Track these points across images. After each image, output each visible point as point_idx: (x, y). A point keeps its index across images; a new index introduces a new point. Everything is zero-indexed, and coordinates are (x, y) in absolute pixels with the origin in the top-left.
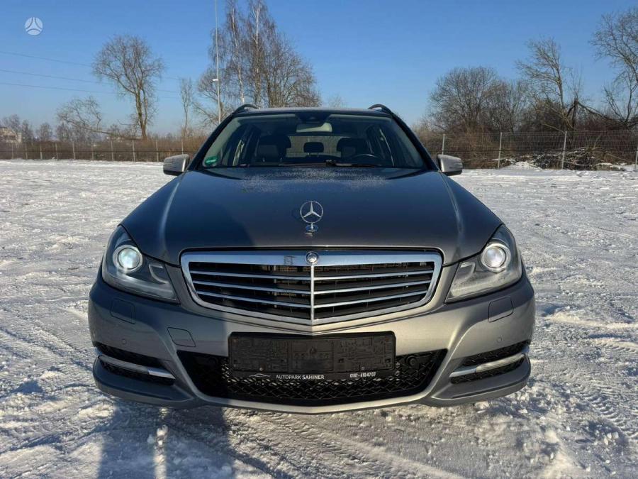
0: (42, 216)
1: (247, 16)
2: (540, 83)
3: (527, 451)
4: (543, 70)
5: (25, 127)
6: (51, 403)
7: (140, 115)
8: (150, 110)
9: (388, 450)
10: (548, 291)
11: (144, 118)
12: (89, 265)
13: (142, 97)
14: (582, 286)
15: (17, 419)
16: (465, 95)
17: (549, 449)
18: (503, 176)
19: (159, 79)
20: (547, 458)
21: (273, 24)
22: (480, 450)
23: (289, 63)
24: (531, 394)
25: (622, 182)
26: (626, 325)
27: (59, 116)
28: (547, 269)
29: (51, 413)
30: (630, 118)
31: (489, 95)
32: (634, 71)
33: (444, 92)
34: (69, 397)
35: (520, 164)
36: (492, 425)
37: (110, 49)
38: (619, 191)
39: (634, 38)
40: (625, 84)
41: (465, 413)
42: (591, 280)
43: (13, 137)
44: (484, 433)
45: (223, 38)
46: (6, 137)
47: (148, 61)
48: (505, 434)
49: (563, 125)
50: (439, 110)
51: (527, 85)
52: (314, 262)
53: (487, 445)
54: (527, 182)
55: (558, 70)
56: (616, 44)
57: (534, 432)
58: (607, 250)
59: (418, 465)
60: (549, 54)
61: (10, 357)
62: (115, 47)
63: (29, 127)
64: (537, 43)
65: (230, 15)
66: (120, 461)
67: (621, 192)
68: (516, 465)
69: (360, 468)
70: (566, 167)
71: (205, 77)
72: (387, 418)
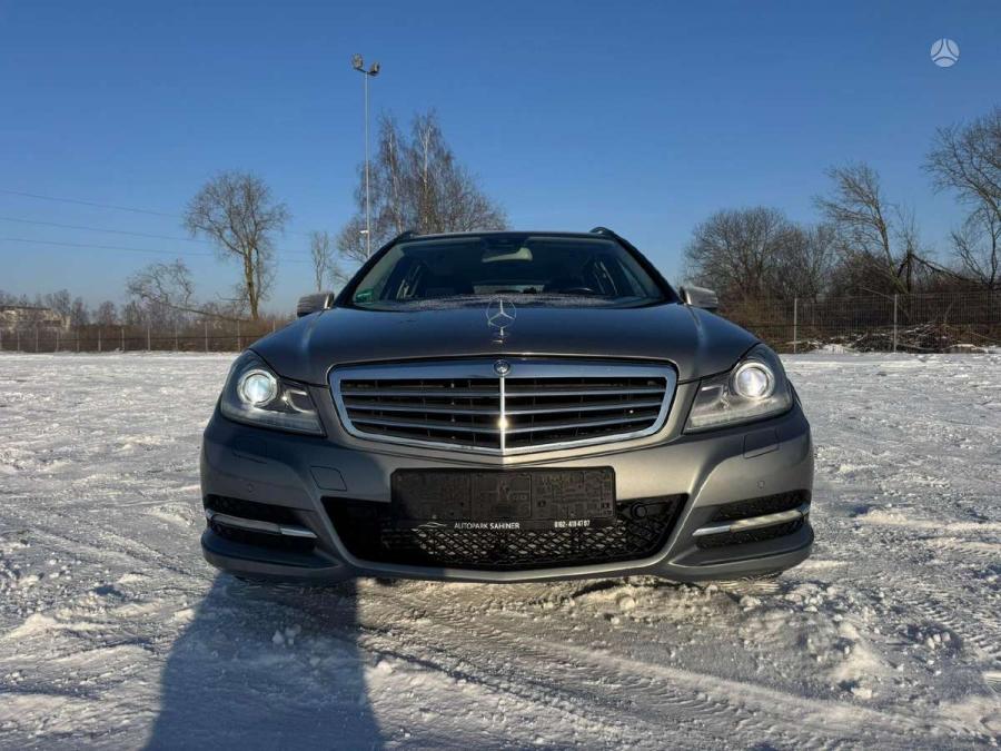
0: (105, 416)
1: (411, 143)
2: (851, 228)
3: (812, 648)
4: (855, 209)
5: (76, 307)
6: (136, 605)
7: (250, 285)
8: (265, 278)
9: (616, 653)
10: (863, 491)
11: (256, 289)
12: (177, 467)
13: (254, 260)
14: (915, 486)
15: (90, 621)
16: (738, 249)
17: (843, 643)
18: (802, 363)
19: (280, 234)
20: (840, 654)
21: (449, 153)
22: (745, 652)
23: (472, 208)
24: (825, 597)
25: (990, 368)
26: (977, 526)
27: (130, 287)
28: (862, 467)
29: (136, 616)
30: (996, 278)
31: (776, 247)
32: (995, 208)
33: (706, 244)
34: (160, 600)
35: (829, 348)
36: (763, 623)
37: (211, 192)
38: (983, 378)
39: (990, 160)
40: (983, 227)
41: (725, 613)
42: (929, 478)
43: (57, 323)
44: (753, 633)
45: (375, 175)
46: (47, 322)
47: (265, 208)
48: (781, 632)
49: (894, 289)
50: (700, 271)
51: (833, 231)
52: (504, 372)
53: (756, 646)
54: (840, 370)
55: (877, 208)
56: (962, 168)
57: (823, 626)
58: (959, 446)
59: (656, 668)
60: (862, 186)
61: (73, 562)
62: (218, 189)
63: (83, 308)
64: (843, 171)
65: (386, 143)
66: (235, 660)
67: (987, 379)
68: (796, 667)
69: (573, 673)
70: (901, 349)
71: (348, 231)
72: (612, 620)
